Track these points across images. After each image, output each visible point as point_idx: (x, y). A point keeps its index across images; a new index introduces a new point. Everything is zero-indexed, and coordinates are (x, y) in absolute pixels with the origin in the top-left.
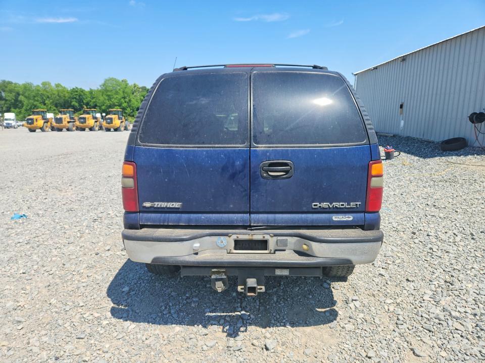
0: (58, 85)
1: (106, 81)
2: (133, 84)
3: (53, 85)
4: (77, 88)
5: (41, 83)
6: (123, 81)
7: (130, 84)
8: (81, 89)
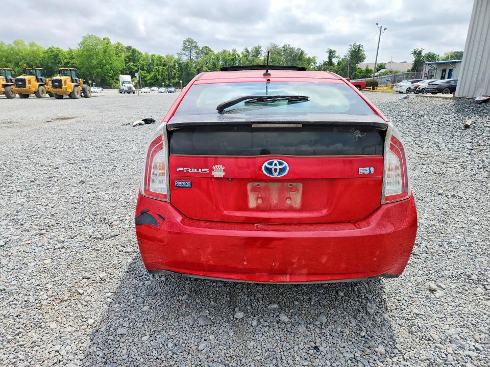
0: (32, 45)
1: (85, 39)
2: (116, 43)
3: (27, 43)
4: (53, 47)
5: (13, 41)
6: (104, 39)
7: (112, 43)
8: (58, 48)
